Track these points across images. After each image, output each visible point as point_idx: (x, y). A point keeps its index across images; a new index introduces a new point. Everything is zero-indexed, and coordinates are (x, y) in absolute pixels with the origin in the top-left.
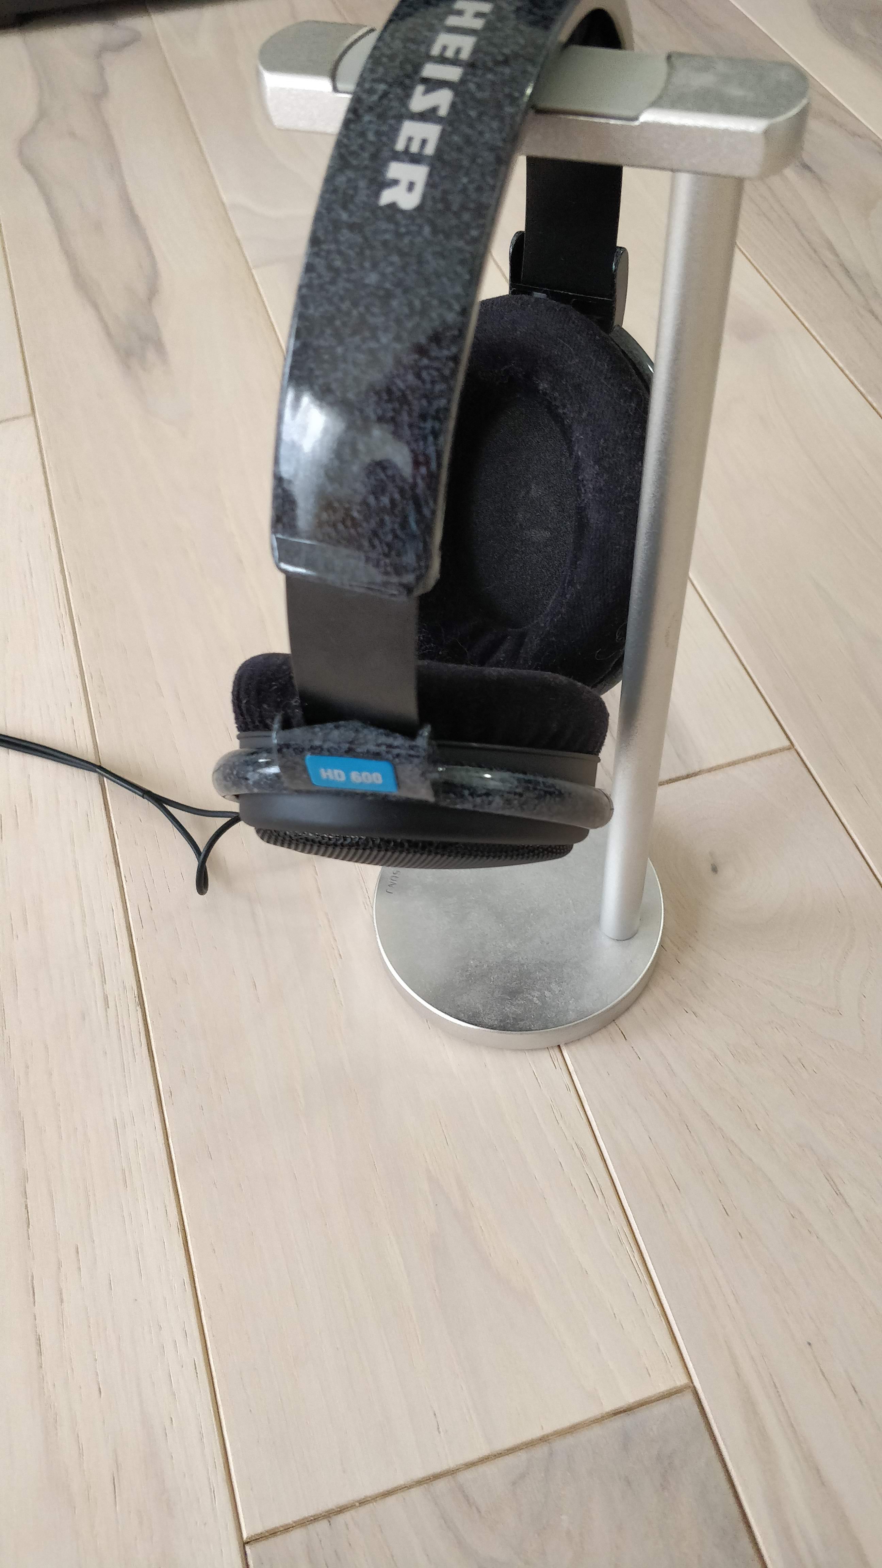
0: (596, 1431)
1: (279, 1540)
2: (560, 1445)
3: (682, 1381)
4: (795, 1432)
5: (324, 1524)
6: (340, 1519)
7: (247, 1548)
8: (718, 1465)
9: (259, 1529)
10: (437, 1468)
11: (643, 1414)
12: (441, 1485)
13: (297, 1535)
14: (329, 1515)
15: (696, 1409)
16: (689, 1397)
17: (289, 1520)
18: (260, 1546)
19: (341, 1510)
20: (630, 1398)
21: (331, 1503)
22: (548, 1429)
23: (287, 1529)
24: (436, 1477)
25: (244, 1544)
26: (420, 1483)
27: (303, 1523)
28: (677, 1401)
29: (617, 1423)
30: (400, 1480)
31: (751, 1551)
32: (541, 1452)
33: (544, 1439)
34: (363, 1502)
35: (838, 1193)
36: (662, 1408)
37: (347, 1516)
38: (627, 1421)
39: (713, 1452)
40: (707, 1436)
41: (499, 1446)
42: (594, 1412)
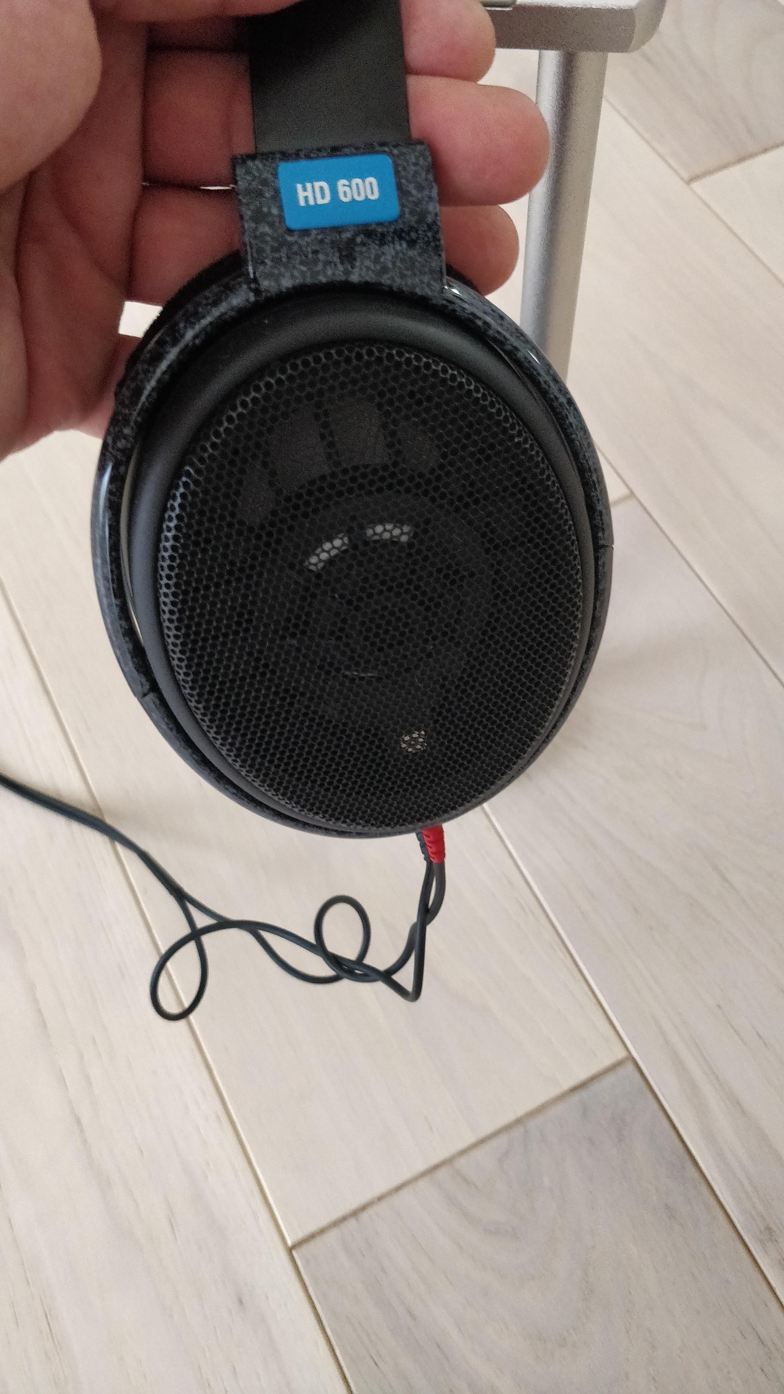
0: (560, 1108)
1: (318, 1241)
2: (533, 1124)
3: (621, 1054)
4: (717, 1078)
5: (352, 1223)
6: (364, 1216)
7: (295, 1253)
8: (661, 1114)
9: (300, 1235)
10: (435, 1160)
11: (595, 1087)
12: (442, 1174)
13: (332, 1236)
14: (355, 1213)
15: (637, 1075)
16: (630, 1067)
17: (324, 1222)
18: (305, 1249)
19: (364, 1208)
20: (583, 1075)
21: (355, 1204)
22: (520, 1111)
23: (322, 1231)
24: (436, 1167)
25: (290, 1250)
26: (424, 1174)
27: (336, 1224)
28: (622, 1071)
29: (576, 1098)
30: (406, 1175)
31: (696, 1175)
32: (517, 1133)
33: (518, 1122)
34: (380, 1198)
35: (725, 880)
36: (610, 1079)
37: (370, 1211)
38: (584, 1095)
39: (656, 1106)
40: (650, 1096)
41: (482, 1133)
42: (555, 1091)
